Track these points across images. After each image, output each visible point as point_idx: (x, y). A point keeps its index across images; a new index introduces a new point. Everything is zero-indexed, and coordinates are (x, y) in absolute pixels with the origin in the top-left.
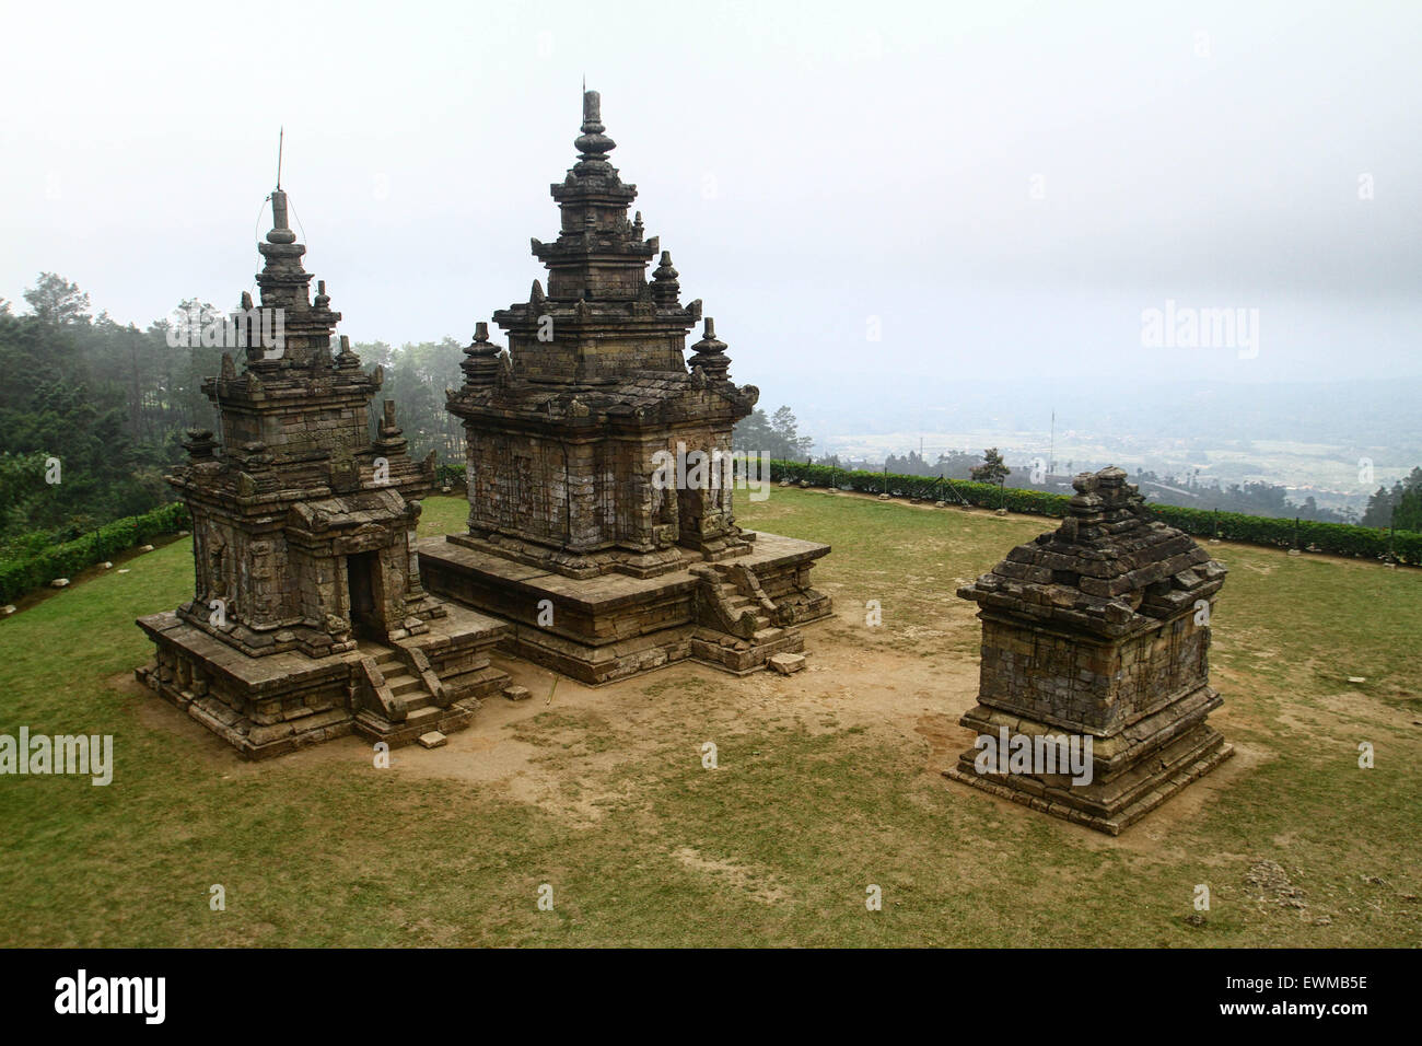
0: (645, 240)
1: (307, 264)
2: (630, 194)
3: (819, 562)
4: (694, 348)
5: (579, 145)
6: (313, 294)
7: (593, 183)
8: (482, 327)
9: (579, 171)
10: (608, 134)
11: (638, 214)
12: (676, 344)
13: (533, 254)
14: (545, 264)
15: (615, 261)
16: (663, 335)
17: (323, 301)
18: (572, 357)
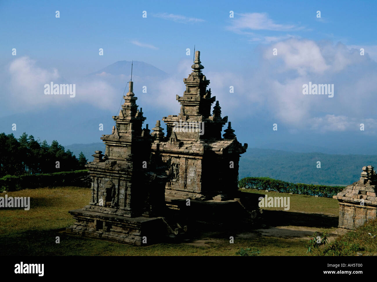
0: (211, 97)
1: (137, 102)
4: (225, 131)
12: (219, 130)
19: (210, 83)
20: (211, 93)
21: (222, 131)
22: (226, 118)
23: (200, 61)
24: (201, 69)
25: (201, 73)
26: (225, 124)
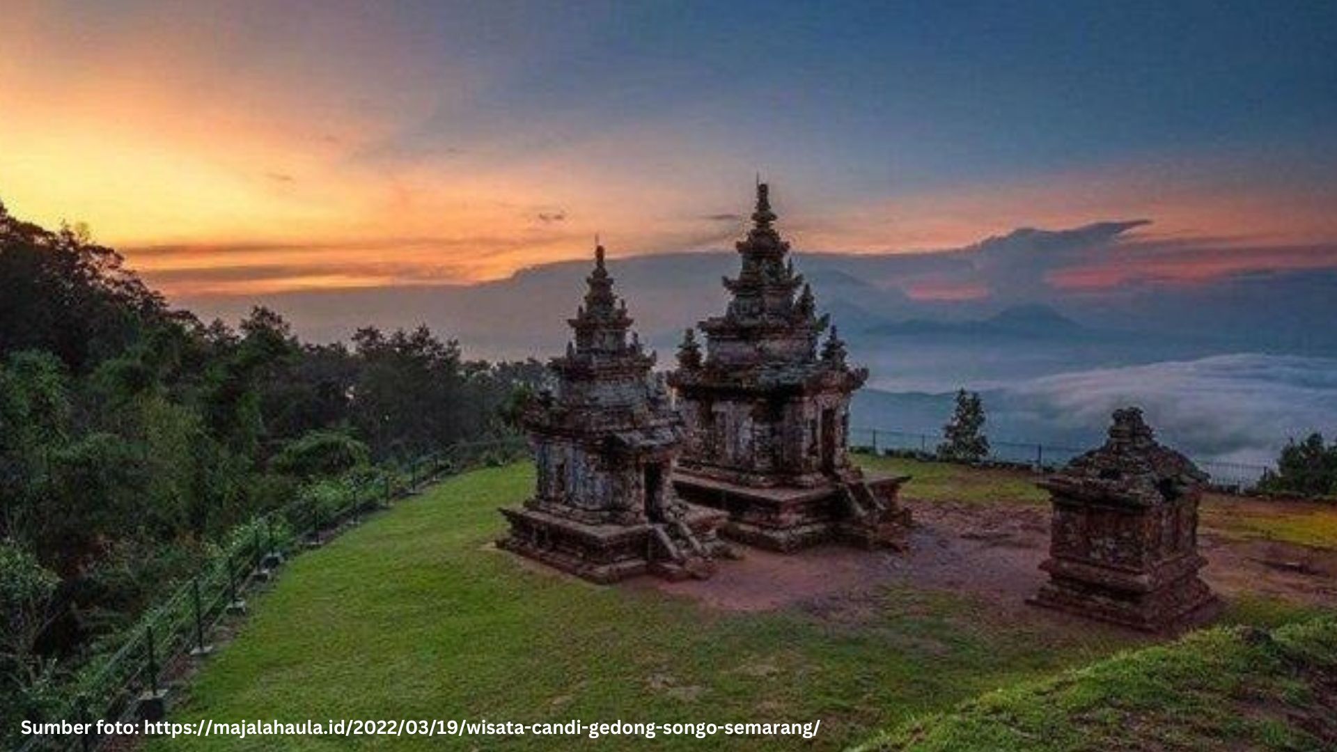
1: (614, 290)
2: (785, 247)
3: (904, 486)
4: (824, 345)
5: (755, 217)
6: (617, 306)
7: (765, 241)
8: (690, 332)
9: (755, 234)
10: (773, 210)
11: (790, 260)
12: (812, 341)
13: (724, 286)
14: (732, 293)
15: (777, 290)
16: (805, 336)
17: (622, 312)
19: (788, 248)
20: (792, 268)
21: (817, 346)
22: (825, 319)
23: (769, 204)
24: (771, 221)
25: (772, 228)
26: (824, 331)
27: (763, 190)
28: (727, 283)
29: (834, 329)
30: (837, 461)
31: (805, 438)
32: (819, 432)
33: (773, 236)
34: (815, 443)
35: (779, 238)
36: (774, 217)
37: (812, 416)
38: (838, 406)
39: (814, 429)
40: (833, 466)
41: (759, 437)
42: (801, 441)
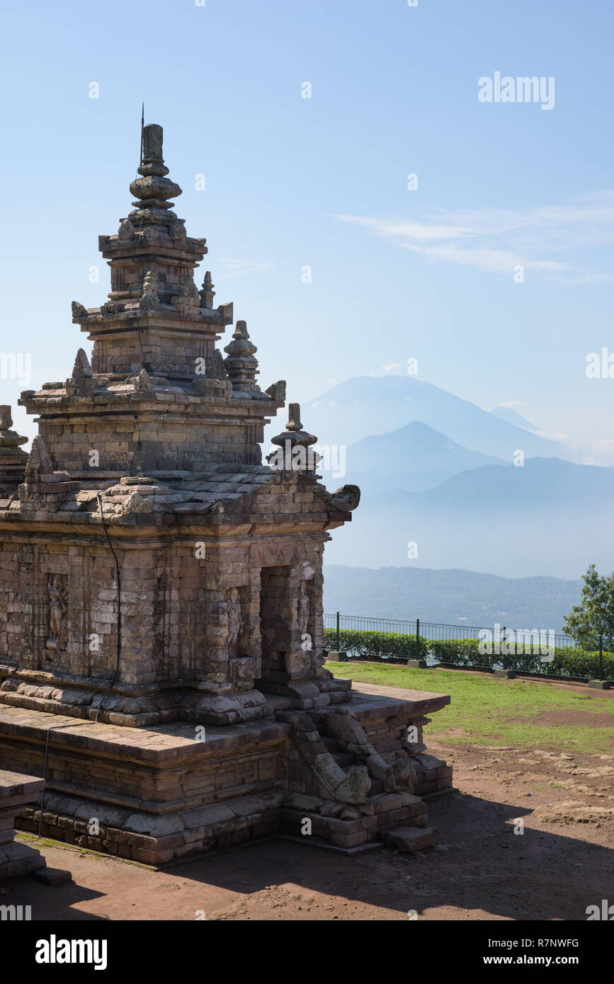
0: (215, 307)
2: (198, 249)
4: (275, 441)
5: (135, 190)
7: (157, 235)
9: (136, 222)
11: (208, 275)
13: (74, 322)
14: (88, 334)
15: (178, 330)
16: (238, 422)
18: (125, 445)
19: (206, 251)
20: (213, 290)
21: (262, 441)
22: (278, 390)
23: (164, 164)
24: (170, 198)
25: (171, 212)
26: (274, 414)
27: (152, 137)
28: (80, 315)
29: (295, 411)
30: (295, 667)
31: (224, 618)
32: (254, 608)
33: (173, 225)
34: (246, 631)
35: (184, 231)
36: (177, 191)
37: (242, 580)
38: (296, 559)
39: (243, 602)
40: (288, 677)
41: (129, 618)
42: (217, 624)
